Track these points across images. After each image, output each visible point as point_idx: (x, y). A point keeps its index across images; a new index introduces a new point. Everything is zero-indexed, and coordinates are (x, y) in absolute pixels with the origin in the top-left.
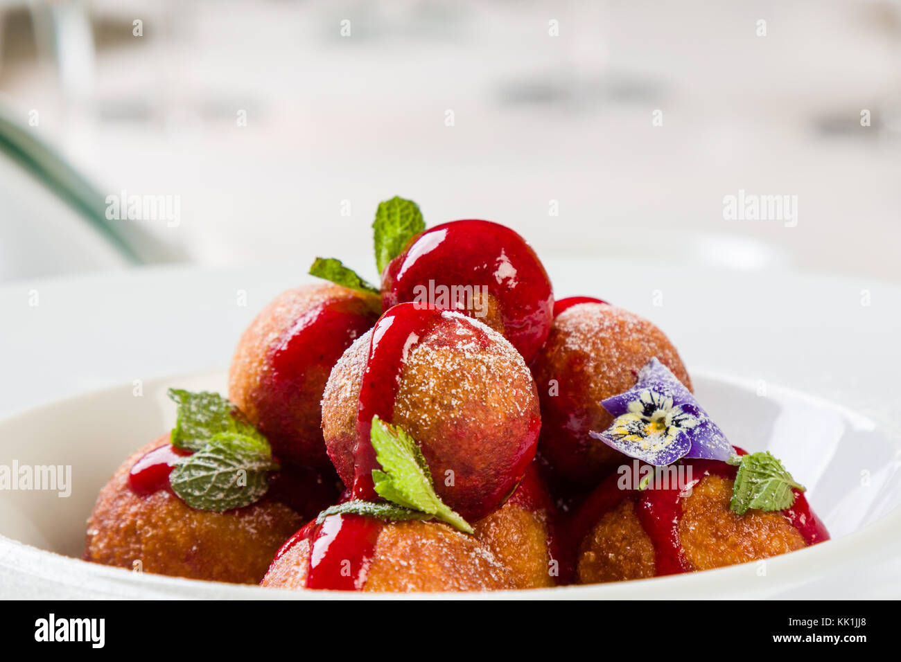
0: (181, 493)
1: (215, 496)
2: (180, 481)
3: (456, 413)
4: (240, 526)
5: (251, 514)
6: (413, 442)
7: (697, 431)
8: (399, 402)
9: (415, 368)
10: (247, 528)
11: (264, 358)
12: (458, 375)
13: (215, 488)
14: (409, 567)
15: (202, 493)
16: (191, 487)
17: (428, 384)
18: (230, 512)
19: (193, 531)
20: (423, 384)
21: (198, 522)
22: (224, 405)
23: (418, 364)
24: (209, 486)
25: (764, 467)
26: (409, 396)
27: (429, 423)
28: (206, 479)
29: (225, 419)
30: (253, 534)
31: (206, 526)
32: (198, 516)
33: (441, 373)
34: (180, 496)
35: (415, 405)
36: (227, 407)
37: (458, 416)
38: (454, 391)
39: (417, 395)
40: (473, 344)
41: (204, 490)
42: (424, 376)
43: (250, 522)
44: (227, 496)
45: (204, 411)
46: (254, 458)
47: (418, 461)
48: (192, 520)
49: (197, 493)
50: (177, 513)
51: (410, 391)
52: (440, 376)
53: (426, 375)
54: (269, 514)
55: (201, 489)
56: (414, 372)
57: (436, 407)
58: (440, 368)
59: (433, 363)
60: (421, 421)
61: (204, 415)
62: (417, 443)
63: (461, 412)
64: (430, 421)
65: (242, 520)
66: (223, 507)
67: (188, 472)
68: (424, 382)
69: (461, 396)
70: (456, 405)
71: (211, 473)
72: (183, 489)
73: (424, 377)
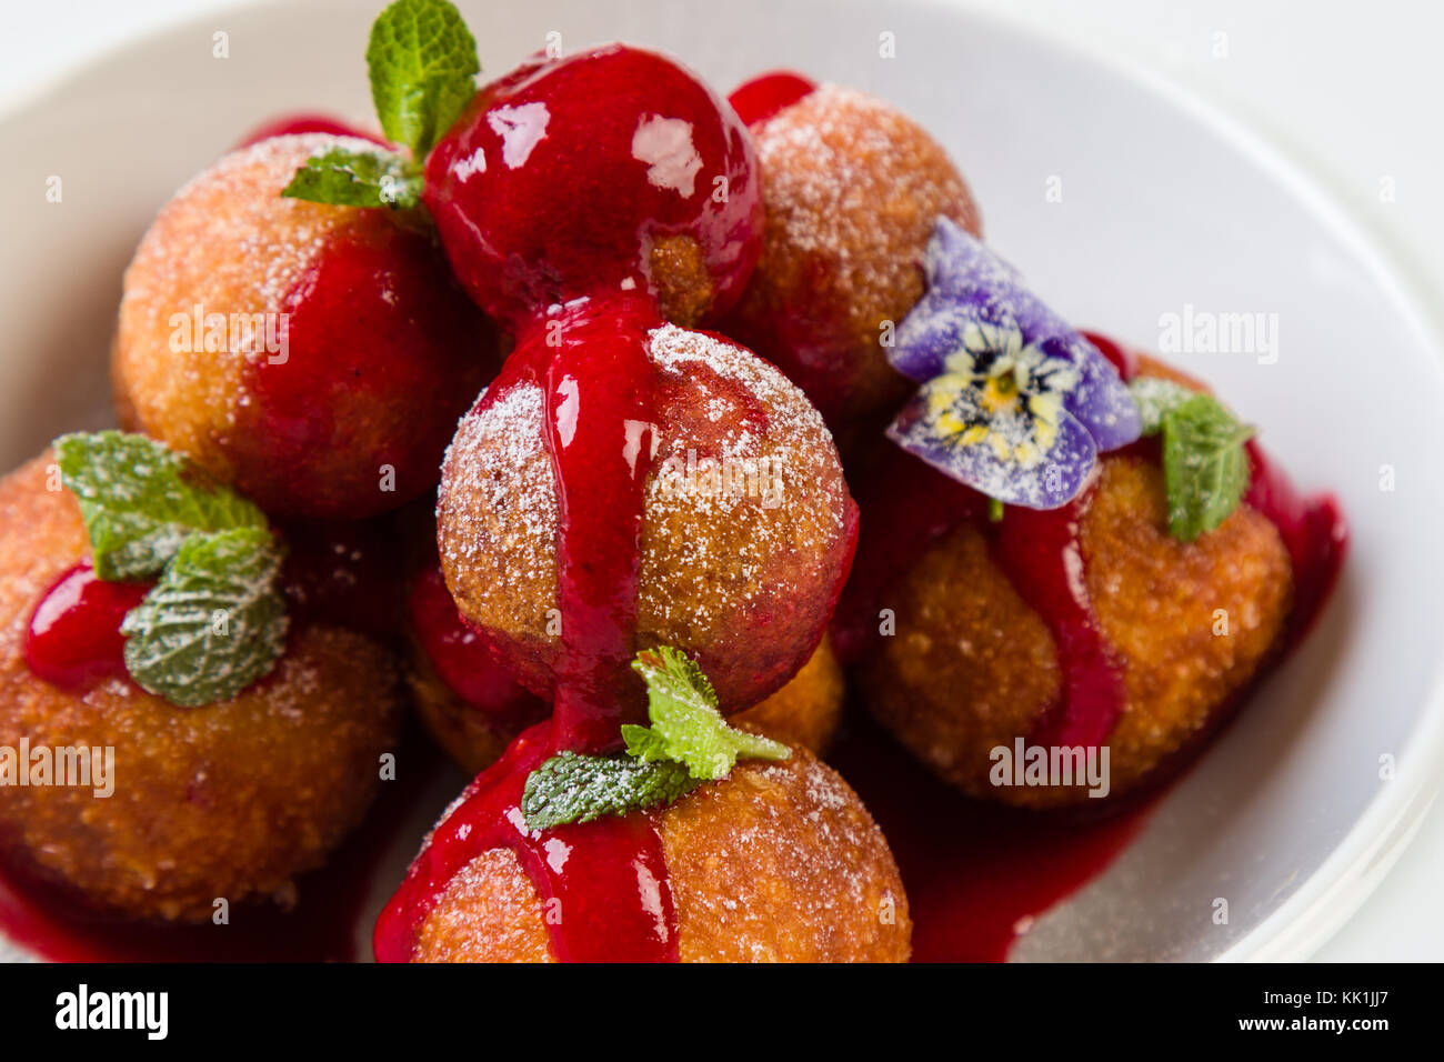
0: (154, 685)
1: (216, 674)
2: (148, 664)
3: (753, 588)
4: (271, 712)
5: (283, 681)
6: (685, 658)
7: (1082, 396)
8: (646, 590)
9: (664, 523)
10: (284, 712)
11: (237, 381)
12: (743, 518)
13: (215, 660)
14: (741, 910)
15: (193, 677)
16: (170, 671)
17: (695, 549)
18: (247, 691)
19: (192, 747)
20: (686, 552)
21: (197, 729)
22: (164, 462)
23: (666, 514)
24: (203, 660)
25: (1203, 429)
26: (664, 579)
27: (710, 619)
28: (196, 648)
29: (176, 489)
30: (295, 719)
31: (214, 733)
32: (194, 718)
33: (713, 523)
34: (152, 691)
35: (677, 592)
36: (171, 465)
37: (757, 593)
38: (743, 551)
39: (679, 574)
40: (746, 436)
41: (196, 669)
42: (684, 535)
43: (285, 697)
44: (236, 665)
45: (125, 477)
46: (257, 568)
47: (696, 684)
48: (185, 732)
49: (184, 680)
50: (152, 721)
51: (663, 569)
52: (713, 528)
53: (687, 532)
54: (309, 666)
55: (190, 670)
56: (664, 531)
57: (718, 591)
58: (709, 513)
59: (694, 507)
60: (695, 621)
61: (126, 485)
62: (691, 657)
63: (760, 582)
64: (710, 616)
65: (270, 697)
66: (234, 688)
67: (156, 644)
68: (687, 548)
69: (758, 555)
70: (751, 573)
71: (200, 634)
72: (156, 677)
73: (685, 538)
